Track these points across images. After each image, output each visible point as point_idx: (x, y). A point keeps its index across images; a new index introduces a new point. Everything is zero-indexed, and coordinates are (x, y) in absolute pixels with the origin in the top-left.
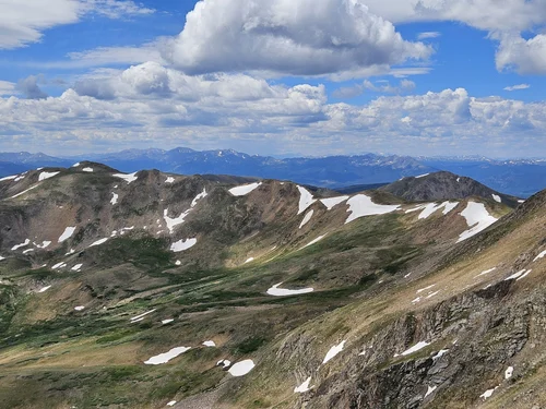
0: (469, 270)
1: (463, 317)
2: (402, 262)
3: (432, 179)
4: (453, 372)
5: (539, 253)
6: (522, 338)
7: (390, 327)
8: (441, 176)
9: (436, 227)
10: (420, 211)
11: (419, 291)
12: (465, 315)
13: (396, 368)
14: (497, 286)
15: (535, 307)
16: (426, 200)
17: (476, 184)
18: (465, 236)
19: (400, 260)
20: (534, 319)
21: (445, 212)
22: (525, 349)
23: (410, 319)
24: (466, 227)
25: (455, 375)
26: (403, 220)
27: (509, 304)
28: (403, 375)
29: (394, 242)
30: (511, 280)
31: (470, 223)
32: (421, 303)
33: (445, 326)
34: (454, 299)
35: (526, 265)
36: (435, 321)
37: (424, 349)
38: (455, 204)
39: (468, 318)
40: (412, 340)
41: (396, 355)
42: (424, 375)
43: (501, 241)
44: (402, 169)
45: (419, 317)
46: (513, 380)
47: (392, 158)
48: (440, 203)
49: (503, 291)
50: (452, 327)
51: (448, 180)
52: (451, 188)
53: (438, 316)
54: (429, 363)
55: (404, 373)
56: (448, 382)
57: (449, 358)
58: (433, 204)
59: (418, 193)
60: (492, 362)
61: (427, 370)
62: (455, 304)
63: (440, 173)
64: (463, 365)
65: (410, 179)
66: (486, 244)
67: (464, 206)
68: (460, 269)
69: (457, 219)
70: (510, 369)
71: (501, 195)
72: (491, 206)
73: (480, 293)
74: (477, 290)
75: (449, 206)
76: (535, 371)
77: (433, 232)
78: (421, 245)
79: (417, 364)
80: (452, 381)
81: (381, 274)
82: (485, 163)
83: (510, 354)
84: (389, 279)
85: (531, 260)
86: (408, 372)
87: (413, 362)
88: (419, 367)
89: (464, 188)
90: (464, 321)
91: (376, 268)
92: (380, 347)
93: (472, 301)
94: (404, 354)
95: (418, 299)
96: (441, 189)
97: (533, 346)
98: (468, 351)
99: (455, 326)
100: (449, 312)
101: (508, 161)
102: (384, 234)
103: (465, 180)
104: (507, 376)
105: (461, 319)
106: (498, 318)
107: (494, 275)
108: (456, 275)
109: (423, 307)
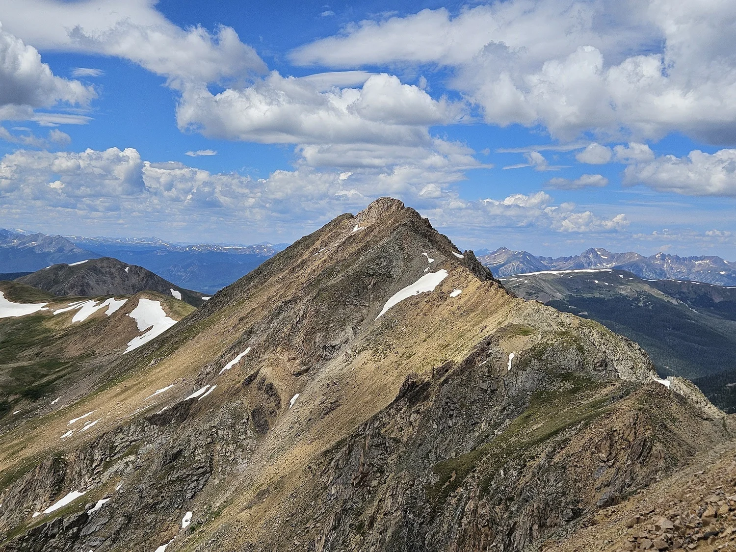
0: (140, 389)
1: (131, 453)
2: (49, 383)
3: (91, 268)
4: (116, 529)
5: (226, 363)
6: (203, 474)
7: (28, 476)
8: (105, 264)
9: (96, 334)
10: (75, 311)
11: (72, 422)
12: (133, 449)
13: (36, 532)
14: (175, 408)
15: (220, 433)
16: (84, 295)
17: (150, 275)
18: (136, 343)
19: (44, 380)
20: (218, 447)
21: (109, 313)
22: (207, 487)
23: (58, 462)
24: (135, 332)
25: (118, 532)
26: (49, 324)
27: (189, 431)
28: (46, 542)
29: (37, 355)
30: (192, 400)
31: (141, 327)
32: (74, 438)
33: (106, 467)
34: (120, 430)
35: (210, 380)
36: (92, 461)
37: (76, 501)
38: (123, 302)
39: (137, 454)
40: (60, 490)
41: (36, 514)
42: (76, 537)
43: (181, 349)
44: (49, 254)
45: (70, 457)
46: (192, 529)
47: (35, 237)
48: (102, 300)
49: (181, 415)
50: (115, 468)
51: (113, 270)
52: (118, 280)
53: (98, 455)
54: (84, 520)
55: (48, 537)
56: (108, 542)
57: (110, 511)
58: (92, 303)
59: (72, 287)
60: (166, 508)
61: (79, 530)
62: (121, 436)
63: (102, 260)
64: (129, 518)
65: (62, 267)
66: (161, 355)
67: (135, 305)
68: (127, 389)
69: (125, 322)
70: (189, 515)
71: (180, 290)
72: (170, 309)
73: (153, 420)
74: (149, 415)
75: (114, 305)
76: (218, 514)
77: (93, 340)
78: (75, 358)
79: (66, 523)
80: (114, 541)
81: (17, 401)
82: (163, 248)
83: (189, 495)
84: (28, 407)
85: (216, 373)
86: (53, 536)
87: (61, 521)
88: (69, 527)
89: (134, 280)
90: (132, 458)
91: (9, 394)
92: (12, 506)
93: (143, 430)
94: (48, 511)
95: (69, 434)
96: (105, 282)
97: (217, 482)
98: (136, 497)
99: (118, 466)
100: (113, 448)
101: (190, 247)
102: (24, 345)
103: (136, 270)
104: (185, 525)
105: (127, 455)
106: (175, 450)
107: (172, 395)
108: (123, 396)
109: (78, 442)
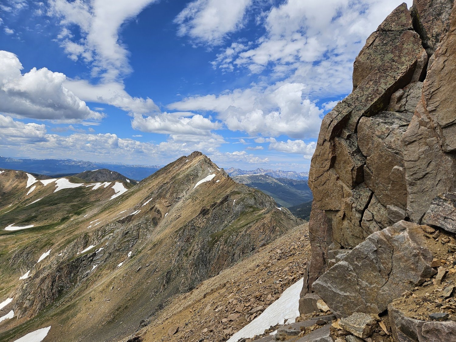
0: (115, 212)
1: (111, 233)
2: (84, 210)
3: (100, 172)
4: (105, 258)
5: (144, 203)
6: (136, 239)
7: (75, 241)
8: (104, 171)
9: (101, 193)
10: (93, 186)
11: (91, 222)
12: (112, 231)
13: (78, 259)
14: (127, 218)
15: (142, 226)
16: (97, 181)
17: (119, 174)
18: (114, 197)
19: (82, 209)
20: (141, 230)
21: (105, 187)
22: (137, 243)
23: (86, 236)
24: (113, 193)
25: (106, 258)
26: (84, 190)
27: (131, 225)
28: (81, 262)
29: (80, 200)
30: (133, 215)
31: (116, 191)
32: (92, 228)
33: (103, 237)
34: (108, 225)
35: (139, 208)
36: (98, 236)
37: (92, 249)
38: (110, 183)
39: (113, 233)
40: (86, 245)
41: (78, 253)
42: (92, 260)
43: (129, 198)
44: (85, 167)
45: (91, 234)
46: (131, 257)
47: (80, 162)
48: (103, 182)
49: (129, 220)
50: (106, 237)
51: (107, 173)
52: (108, 176)
53: (100, 233)
54: (94, 255)
55: (82, 261)
56: (103, 262)
57: (104, 251)
58: (99, 183)
59: (93, 178)
60: (123, 250)
61: (93, 258)
62: (108, 227)
63: (103, 169)
64: (110, 254)
65: (89, 172)
66: (123, 200)
67: (114, 184)
68: (111, 211)
69: (111, 190)
70: (131, 252)
71: (129, 180)
72: (126, 185)
73: (119, 222)
74: (118, 220)
75: (107, 184)
76: (140, 252)
77: (99, 196)
78: (93, 202)
79: (88, 256)
80: (105, 262)
81: (72, 216)
82: (124, 166)
83: (131, 246)
84: (76, 218)
85: (141, 206)
86: (84, 260)
87: (87, 255)
88: (89, 258)
89: (114, 176)
90: (112, 234)
91: (70, 213)
92: (70, 251)
93: (116, 225)
94: (82, 252)
95: (90, 226)
96: (104, 177)
97: (140, 241)
98: (113, 247)
99: (107, 237)
100: (105, 231)
101: (133, 166)
102: (75, 197)
103: (115, 173)
104: (129, 256)
105: (110, 233)
106: (126, 231)
107: (125, 213)
108: (109, 214)
109: (93, 229)
